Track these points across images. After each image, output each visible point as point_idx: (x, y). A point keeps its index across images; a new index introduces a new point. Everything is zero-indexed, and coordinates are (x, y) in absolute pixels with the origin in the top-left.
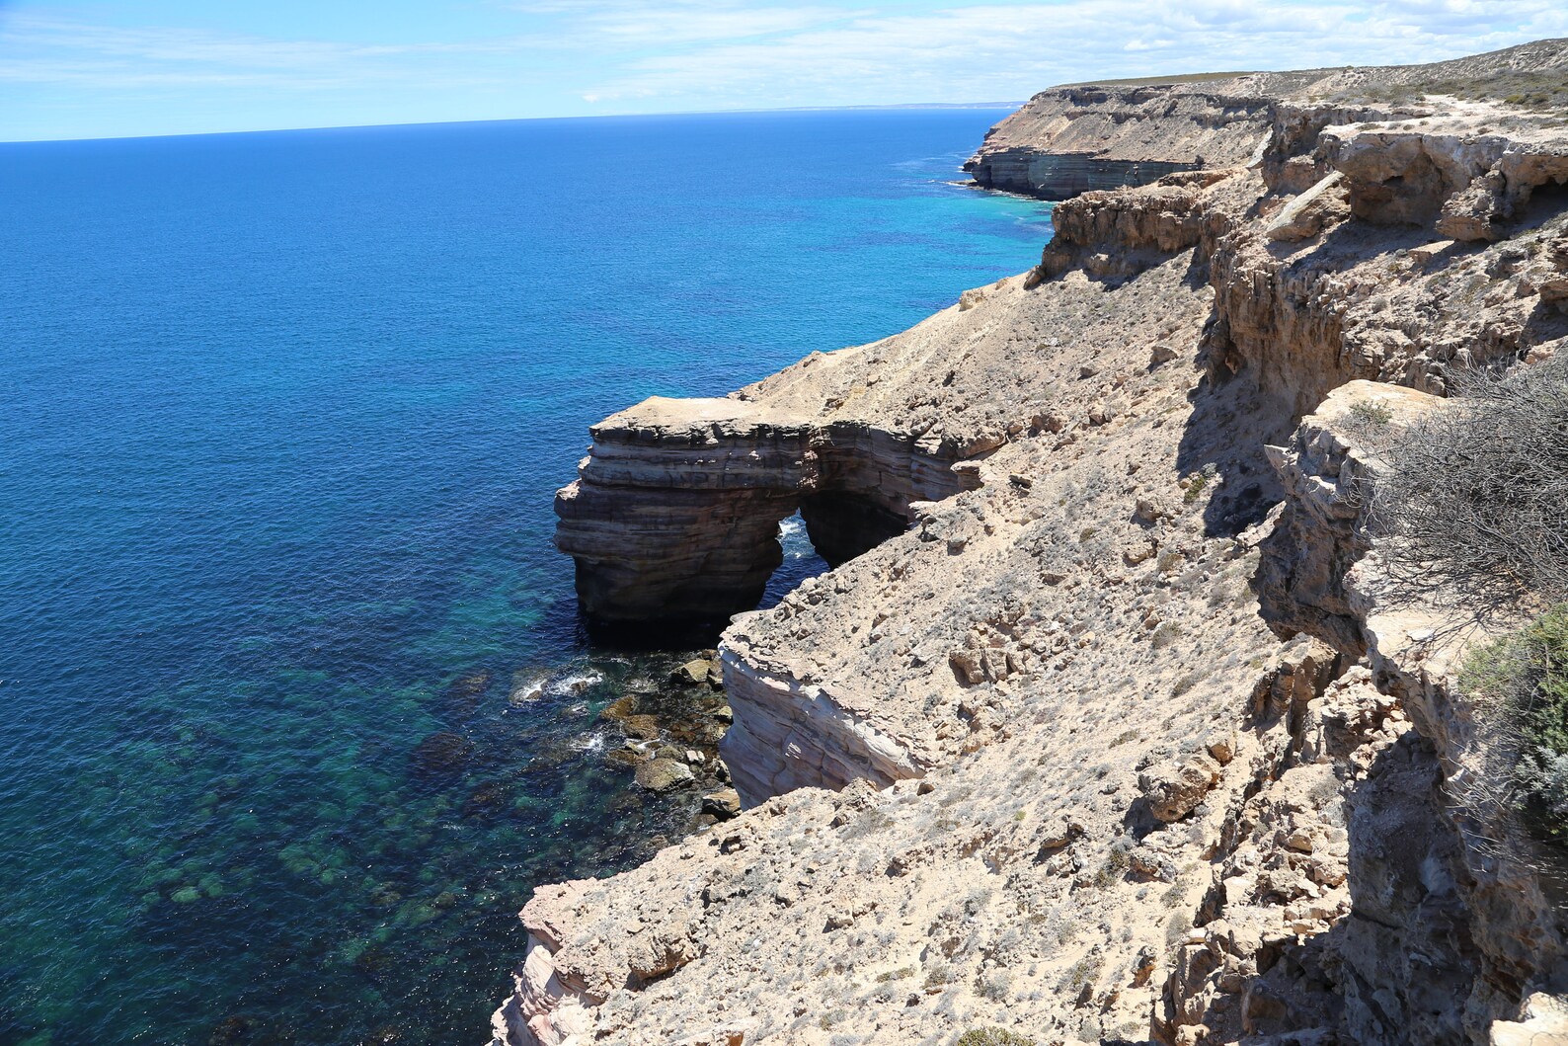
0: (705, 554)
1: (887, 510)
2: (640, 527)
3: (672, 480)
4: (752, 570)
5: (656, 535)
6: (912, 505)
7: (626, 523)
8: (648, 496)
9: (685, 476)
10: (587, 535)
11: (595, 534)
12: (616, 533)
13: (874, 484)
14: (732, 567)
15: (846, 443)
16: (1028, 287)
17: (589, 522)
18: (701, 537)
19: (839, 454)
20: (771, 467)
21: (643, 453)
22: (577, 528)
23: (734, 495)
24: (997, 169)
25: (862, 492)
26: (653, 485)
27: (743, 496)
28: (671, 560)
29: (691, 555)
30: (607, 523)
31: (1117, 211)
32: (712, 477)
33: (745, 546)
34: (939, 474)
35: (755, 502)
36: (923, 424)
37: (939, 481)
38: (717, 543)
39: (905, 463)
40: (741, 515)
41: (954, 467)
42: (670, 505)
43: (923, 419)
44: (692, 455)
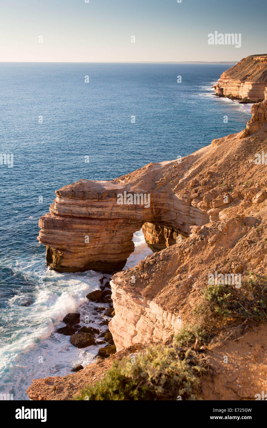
0: (102, 246)
1: (179, 229)
2: (75, 233)
3: (90, 214)
4: (122, 253)
6: (191, 227)
7: (69, 231)
8: (79, 221)
9: (94, 213)
10: (52, 236)
11: (56, 236)
12: (65, 235)
13: (174, 218)
14: (112, 251)
16: (240, 138)
17: (53, 231)
18: (101, 239)
19: (158, 205)
20: (131, 210)
21: (77, 202)
22: (49, 233)
23: (115, 221)
24: (226, 90)
25: (169, 222)
26: (82, 216)
27: (119, 222)
28: (87, 248)
29: (96, 246)
30: (61, 231)
32: (106, 214)
33: (119, 243)
34: (202, 215)
35: (124, 224)
36: (195, 194)
37: (202, 218)
38: (107, 241)
39: (188, 210)
40: (117, 230)
41: (209, 212)
42: (88, 225)
43: (196, 191)
44: (98, 204)
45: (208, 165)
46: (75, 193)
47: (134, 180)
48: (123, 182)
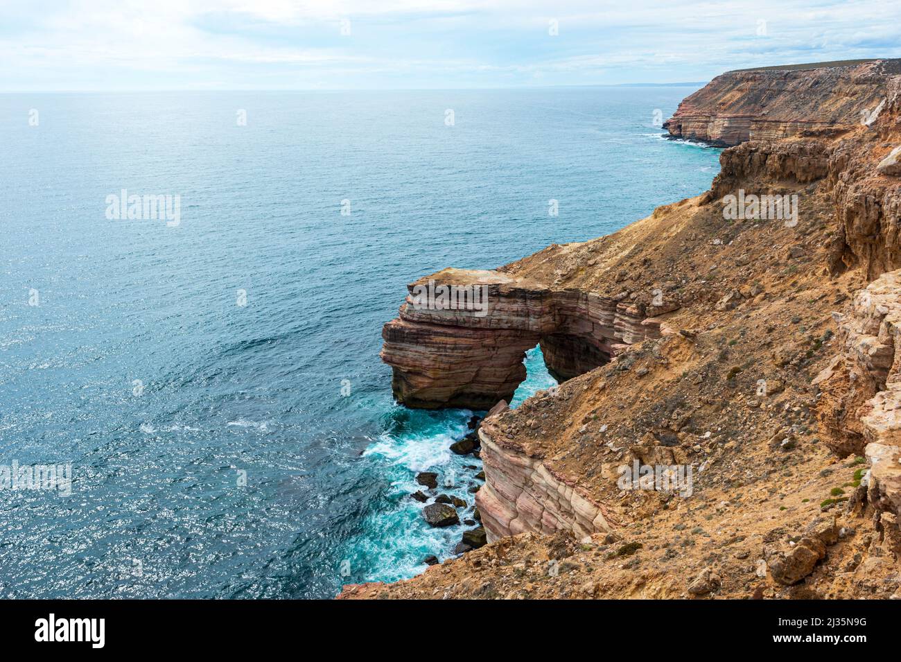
0: (475, 370)
1: (597, 349)
2: (435, 349)
3: (457, 321)
4: (506, 382)
5: (446, 355)
6: (612, 346)
7: (426, 346)
8: (442, 330)
9: (466, 319)
10: (401, 353)
11: (407, 353)
12: (420, 352)
13: (589, 330)
14: (493, 379)
15: (572, 303)
16: (701, 204)
17: (404, 345)
18: (474, 359)
19: (566, 310)
20: (521, 316)
22: (395, 348)
23: (497, 333)
24: (686, 128)
25: (581, 336)
26: (446, 323)
27: (503, 333)
28: (454, 372)
29: (467, 370)
30: (414, 346)
31: (767, 155)
32: (483, 320)
33: (502, 366)
34: (633, 327)
35: (510, 338)
36: (623, 293)
37: (632, 331)
38: (484, 363)
39: (609, 318)
40: (500, 346)
41: (643, 323)
42: (456, 337)
43: (624, 290)
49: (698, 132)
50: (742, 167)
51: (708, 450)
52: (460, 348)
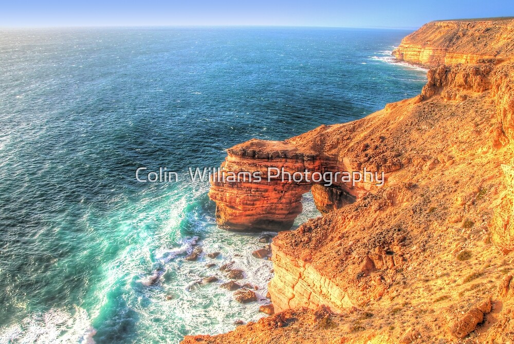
0: (270, 205)
1: (348, 193)
4: (289, 213)
5: (251, 195)
6: (358, 192)
7: (238, 190)
9: (264, 172)
10: (222, 193)
11: (226, 193)
14: (280, 212)
15: (333, 164)
16: (416, 103)
17: (223, 188)
18: (269, 198)
21: (248, 161)
24: (406, 55)
28: (255, 206)
29: (264, 205)
33: (287, 203)
35: (292, 185)
36: (365, 158)
38: (275, 201)
40: (286, 190)
42: (257, 184)
43: (366, 156)
44: (269, 164)
45: (380, 130)
46: (245, 152)
47: (305, 142)
48: (294, 143)
49: (414, 58)
50: (441, 81)
51: (414, 257)
52: (261, 191)
